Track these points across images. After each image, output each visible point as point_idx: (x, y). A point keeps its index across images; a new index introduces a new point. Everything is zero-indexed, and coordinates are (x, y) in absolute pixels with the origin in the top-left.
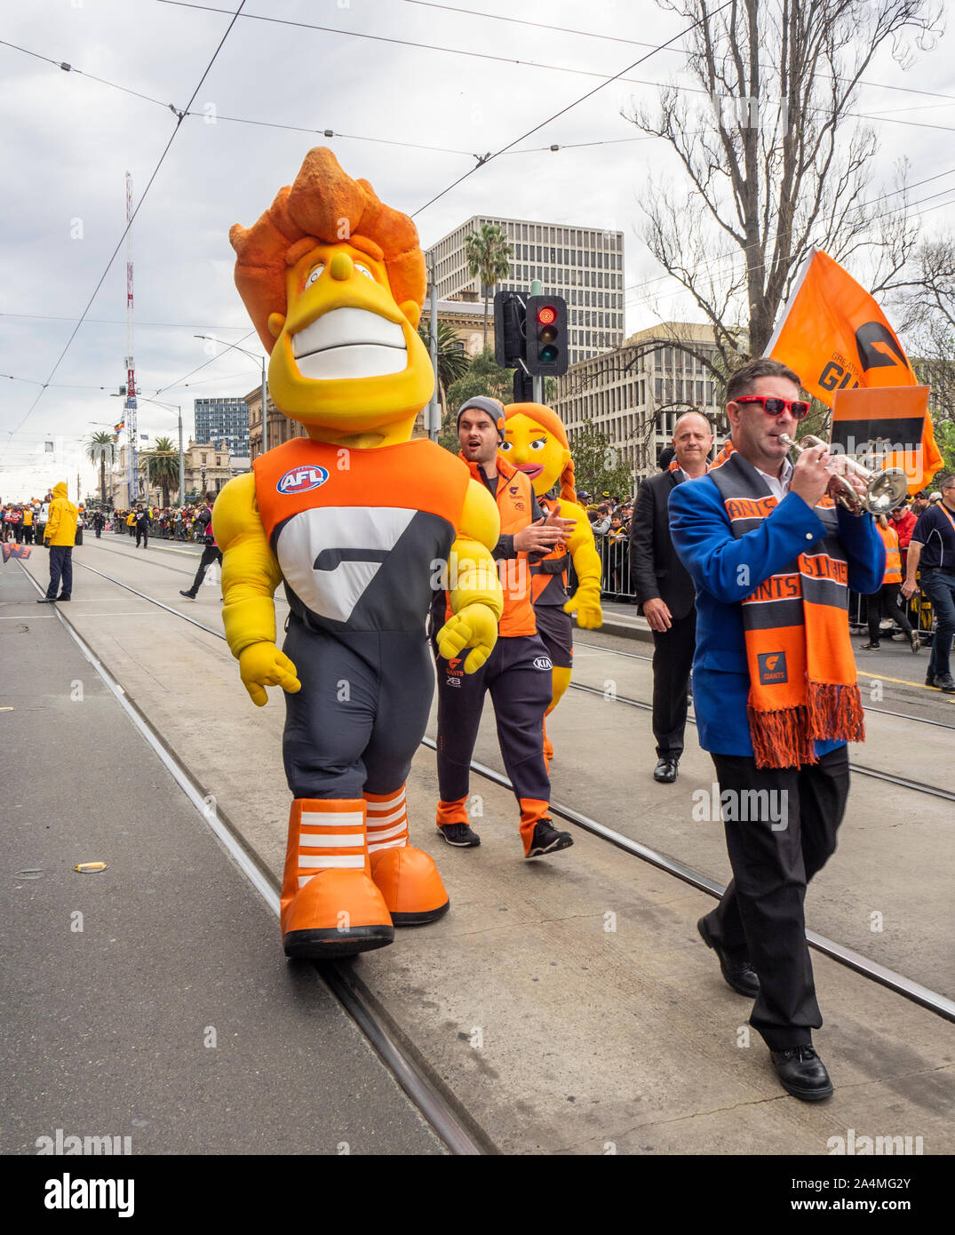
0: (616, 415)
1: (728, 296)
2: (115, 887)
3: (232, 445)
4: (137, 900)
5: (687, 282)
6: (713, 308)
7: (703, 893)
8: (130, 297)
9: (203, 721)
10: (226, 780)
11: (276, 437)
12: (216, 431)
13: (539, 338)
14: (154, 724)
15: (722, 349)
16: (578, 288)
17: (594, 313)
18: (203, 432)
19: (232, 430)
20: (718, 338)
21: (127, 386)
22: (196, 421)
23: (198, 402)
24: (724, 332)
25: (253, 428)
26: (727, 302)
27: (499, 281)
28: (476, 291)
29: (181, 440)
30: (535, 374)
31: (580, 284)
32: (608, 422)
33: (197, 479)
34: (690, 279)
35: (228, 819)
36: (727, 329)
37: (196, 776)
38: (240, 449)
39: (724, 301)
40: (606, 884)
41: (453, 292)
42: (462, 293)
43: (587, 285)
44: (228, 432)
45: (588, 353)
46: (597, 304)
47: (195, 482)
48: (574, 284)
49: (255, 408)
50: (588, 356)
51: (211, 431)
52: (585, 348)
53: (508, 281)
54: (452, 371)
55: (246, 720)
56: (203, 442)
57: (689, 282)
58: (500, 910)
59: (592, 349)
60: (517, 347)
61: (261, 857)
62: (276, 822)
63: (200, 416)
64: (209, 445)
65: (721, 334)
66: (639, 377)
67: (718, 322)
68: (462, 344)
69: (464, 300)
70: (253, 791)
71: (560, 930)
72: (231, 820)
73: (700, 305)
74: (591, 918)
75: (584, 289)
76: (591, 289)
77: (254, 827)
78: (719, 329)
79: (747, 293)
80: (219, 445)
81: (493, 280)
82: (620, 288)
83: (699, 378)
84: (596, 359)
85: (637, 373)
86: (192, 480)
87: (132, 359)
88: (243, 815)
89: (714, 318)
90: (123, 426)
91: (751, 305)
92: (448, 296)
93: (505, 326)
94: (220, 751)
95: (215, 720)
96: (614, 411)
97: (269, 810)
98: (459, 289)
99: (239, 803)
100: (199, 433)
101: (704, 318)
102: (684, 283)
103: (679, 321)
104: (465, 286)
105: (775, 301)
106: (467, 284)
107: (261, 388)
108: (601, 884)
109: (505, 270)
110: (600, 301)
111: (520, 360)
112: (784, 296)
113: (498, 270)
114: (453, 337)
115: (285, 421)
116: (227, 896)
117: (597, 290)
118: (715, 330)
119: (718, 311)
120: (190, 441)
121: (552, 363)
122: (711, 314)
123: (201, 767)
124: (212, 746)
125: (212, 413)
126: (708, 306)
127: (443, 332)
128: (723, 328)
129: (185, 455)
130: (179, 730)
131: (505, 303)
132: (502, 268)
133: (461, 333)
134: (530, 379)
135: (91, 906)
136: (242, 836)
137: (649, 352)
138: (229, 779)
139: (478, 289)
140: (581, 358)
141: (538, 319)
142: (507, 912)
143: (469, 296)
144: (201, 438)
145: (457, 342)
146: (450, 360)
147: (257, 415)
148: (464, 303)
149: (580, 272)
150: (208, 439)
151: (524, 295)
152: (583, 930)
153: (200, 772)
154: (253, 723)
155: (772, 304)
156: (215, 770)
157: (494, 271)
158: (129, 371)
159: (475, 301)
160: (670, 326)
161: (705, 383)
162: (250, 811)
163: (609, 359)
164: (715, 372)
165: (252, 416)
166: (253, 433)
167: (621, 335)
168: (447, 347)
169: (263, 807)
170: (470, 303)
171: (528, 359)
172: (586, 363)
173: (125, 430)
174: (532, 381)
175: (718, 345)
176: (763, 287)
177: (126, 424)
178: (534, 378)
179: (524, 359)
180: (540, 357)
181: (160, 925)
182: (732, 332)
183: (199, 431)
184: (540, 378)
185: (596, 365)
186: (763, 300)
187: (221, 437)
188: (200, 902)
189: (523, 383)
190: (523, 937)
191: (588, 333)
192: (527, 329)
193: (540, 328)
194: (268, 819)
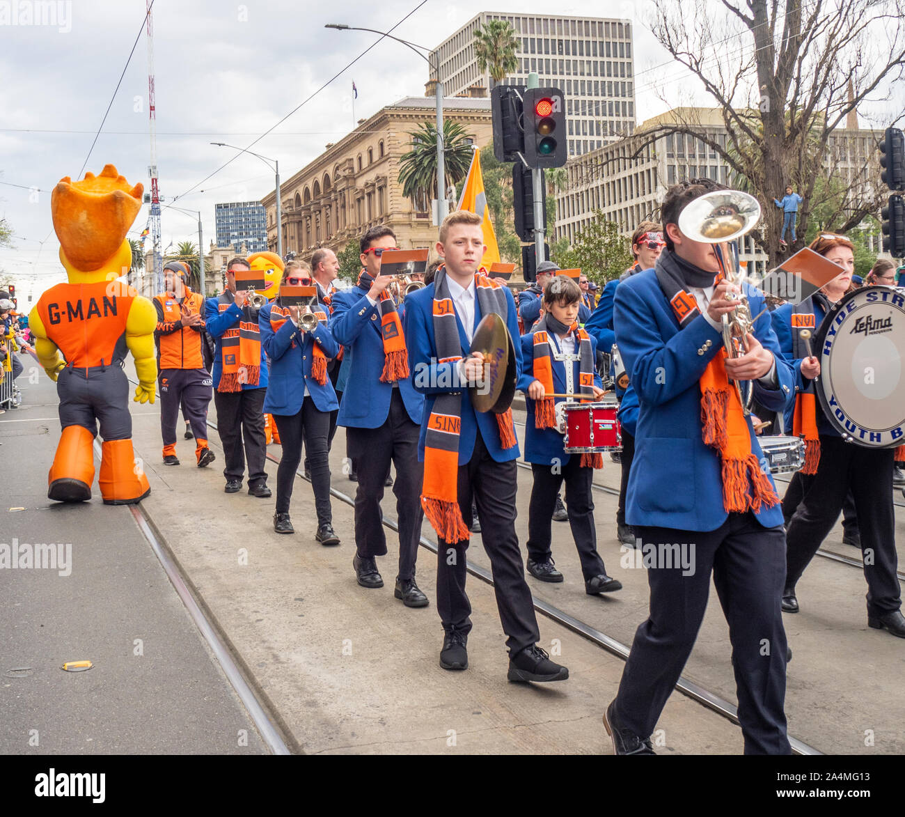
0: (628, 204)
1: (737, 79)
2: (98, 686)
3: (252, 247)
4: (118, 699)
5: (694, 67)
6: (721, 91)
7: (686, 698)
8: (152, 108)
9: (202, 520)
10: (217, 578)
11: (292, 238)
12: (236, 234)
13: (537, 130)
14: (155, 523)
15: (732, 132)
16: (586, 78)
17: (597, 102)
18: (224, 235)
19: (251, 233)
20: (728, 121)
21: (151, 195)
22: (217, 225)
23: (219, 207)
24: (734, 115)
25: (270, 230)
26: (736, 84)
27: (508, 75)
28: (484, 87)
29: (201, 244)
30: (533, 167)
31: (589, 74)
32: (620, 211)
33: (219, 281)
34: (697, 64)
35: (214, 617)
36: (737, 112)
37: (188, 574)
38: (259, 250)
39: (733, 84)
40: (585, 687)
41: (462, 89)
42: (470, 89)
43: (596, 75)
44: (248, 235)
45: (599, 142)
46: (607, 93)
47: (216, 283)
48: (582, 74)
49: (272, 210)
50: (599, 146)
51: (231, 234)
52: (595, 138)
53: (516, 75)
54: (461, 167)
55: (244, 518)
56: (224, 245)
57: (696, 67)
58: (473, 713)
59: (601, 138)
60: (515, 141)
61: (243, 657)
62: (261, 620)
63: (219, 220)
64: (230, 248)
65: (731, 117)
66: (651, 165)
67: (727, 106)
68: (472, 140)
69: (472, 96)
70: (242, 589)
71: (532, 735)
72: (218, 620)
73: (708, 89)
74: (566, 723)
75: (593, 78)
76: (600, 79)
77: (239, 626)
78: (728, 112)
79: (756, 75)
80: (239, 248)
81: (501, 74)
82: (630, 76)
83: (714, 163)
84: (607, 148)
85: (649, 161)
86: (214, 282)
87: (155, 168)
88: (230, 614)
89: (723, 102)
90: (148, 233)
91: (760, 86)
92: (456, 93)
93: (503, 121)
94: (215, 549)
95: (213, 518)
96: (626, 199)
97: (255, 609)
98: (467, 86)
99: (226, 602)
100: (220, 236)
101: (712, 102)
102: (691, 67)
103: (687, 106)
104: (473, 82)
105: (786, 81)
106: (476, 80)
107: (275, 191)
108: (580, 688)
109: (513, 64)
110: (610, 90)
111: (519, 153)
112: (795, 75)
113: (505, 65)
114: (462, 133)
115: (301, 221)
116: (205, 696)
117: (607, 79)
118: (725, 114)
119: (726, 94)
120: (212, 245)
121: (550, 154)
122: (719, 97)
123: (194, 565)
124: (208, 544)
125: (232, 217)
126: (717, 90)
127: (453, 128)
128: (732, 111)
129: (207, 258)
130: (178, 529)
131: (502, 97)
132: (510, 63)
133: (470, 129)
134: (529, 172)
135: (73, 705)
136: (226, 635)
137: (659, 138)
138: (220, 578)
139: (486, 84)
140: (592, 148)
141: (535, 112)
142: (480, 715)
143: (477, 91)
144: (222, 241)
145: (467, 138)
146: (459, 156)
147: (274, 217)
148: (472, 99)
149: (589, 62)
150: (229, 242)
151: (521, 88)
152: (557, 735)
153: (193, 571)
154: (250, 521)
155: (782, 84)
156: (208, 568)
157: (502, 66)
158: (153, 180)
159: (483, 97)
160: (679, 112)
161: (719, 168)
162: (237, 610)
163: (618, 147)
164: (725, 156)
165: (269, 219)
166: (271, 235)
167: (632, 123)
168: (457, 142)
169: (250, 605)
170: (478, 99)
171: (526, 152)
172: (596, 152)
173: (150, 236)
174: (531, 174)
175: (728, 128)
176: (772, 67)
177: (151, 230)
178: (534, 171)
179: (523, 152)
180: (539, 149)
181: (136, 725)
182: (742, 115)
183: (220, 235)
184: (539, 170)
185: (607, 154)
186: (773, 81)
187: (241, 240)
188: (178, 702)
189: (522, 175)
190: (494, 742)
191: (598, 122)
192: (524, 122)
193: (538, 121)
194: (253, 617)
